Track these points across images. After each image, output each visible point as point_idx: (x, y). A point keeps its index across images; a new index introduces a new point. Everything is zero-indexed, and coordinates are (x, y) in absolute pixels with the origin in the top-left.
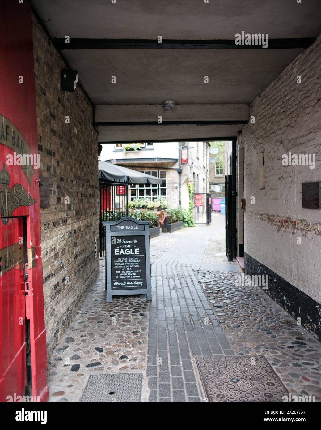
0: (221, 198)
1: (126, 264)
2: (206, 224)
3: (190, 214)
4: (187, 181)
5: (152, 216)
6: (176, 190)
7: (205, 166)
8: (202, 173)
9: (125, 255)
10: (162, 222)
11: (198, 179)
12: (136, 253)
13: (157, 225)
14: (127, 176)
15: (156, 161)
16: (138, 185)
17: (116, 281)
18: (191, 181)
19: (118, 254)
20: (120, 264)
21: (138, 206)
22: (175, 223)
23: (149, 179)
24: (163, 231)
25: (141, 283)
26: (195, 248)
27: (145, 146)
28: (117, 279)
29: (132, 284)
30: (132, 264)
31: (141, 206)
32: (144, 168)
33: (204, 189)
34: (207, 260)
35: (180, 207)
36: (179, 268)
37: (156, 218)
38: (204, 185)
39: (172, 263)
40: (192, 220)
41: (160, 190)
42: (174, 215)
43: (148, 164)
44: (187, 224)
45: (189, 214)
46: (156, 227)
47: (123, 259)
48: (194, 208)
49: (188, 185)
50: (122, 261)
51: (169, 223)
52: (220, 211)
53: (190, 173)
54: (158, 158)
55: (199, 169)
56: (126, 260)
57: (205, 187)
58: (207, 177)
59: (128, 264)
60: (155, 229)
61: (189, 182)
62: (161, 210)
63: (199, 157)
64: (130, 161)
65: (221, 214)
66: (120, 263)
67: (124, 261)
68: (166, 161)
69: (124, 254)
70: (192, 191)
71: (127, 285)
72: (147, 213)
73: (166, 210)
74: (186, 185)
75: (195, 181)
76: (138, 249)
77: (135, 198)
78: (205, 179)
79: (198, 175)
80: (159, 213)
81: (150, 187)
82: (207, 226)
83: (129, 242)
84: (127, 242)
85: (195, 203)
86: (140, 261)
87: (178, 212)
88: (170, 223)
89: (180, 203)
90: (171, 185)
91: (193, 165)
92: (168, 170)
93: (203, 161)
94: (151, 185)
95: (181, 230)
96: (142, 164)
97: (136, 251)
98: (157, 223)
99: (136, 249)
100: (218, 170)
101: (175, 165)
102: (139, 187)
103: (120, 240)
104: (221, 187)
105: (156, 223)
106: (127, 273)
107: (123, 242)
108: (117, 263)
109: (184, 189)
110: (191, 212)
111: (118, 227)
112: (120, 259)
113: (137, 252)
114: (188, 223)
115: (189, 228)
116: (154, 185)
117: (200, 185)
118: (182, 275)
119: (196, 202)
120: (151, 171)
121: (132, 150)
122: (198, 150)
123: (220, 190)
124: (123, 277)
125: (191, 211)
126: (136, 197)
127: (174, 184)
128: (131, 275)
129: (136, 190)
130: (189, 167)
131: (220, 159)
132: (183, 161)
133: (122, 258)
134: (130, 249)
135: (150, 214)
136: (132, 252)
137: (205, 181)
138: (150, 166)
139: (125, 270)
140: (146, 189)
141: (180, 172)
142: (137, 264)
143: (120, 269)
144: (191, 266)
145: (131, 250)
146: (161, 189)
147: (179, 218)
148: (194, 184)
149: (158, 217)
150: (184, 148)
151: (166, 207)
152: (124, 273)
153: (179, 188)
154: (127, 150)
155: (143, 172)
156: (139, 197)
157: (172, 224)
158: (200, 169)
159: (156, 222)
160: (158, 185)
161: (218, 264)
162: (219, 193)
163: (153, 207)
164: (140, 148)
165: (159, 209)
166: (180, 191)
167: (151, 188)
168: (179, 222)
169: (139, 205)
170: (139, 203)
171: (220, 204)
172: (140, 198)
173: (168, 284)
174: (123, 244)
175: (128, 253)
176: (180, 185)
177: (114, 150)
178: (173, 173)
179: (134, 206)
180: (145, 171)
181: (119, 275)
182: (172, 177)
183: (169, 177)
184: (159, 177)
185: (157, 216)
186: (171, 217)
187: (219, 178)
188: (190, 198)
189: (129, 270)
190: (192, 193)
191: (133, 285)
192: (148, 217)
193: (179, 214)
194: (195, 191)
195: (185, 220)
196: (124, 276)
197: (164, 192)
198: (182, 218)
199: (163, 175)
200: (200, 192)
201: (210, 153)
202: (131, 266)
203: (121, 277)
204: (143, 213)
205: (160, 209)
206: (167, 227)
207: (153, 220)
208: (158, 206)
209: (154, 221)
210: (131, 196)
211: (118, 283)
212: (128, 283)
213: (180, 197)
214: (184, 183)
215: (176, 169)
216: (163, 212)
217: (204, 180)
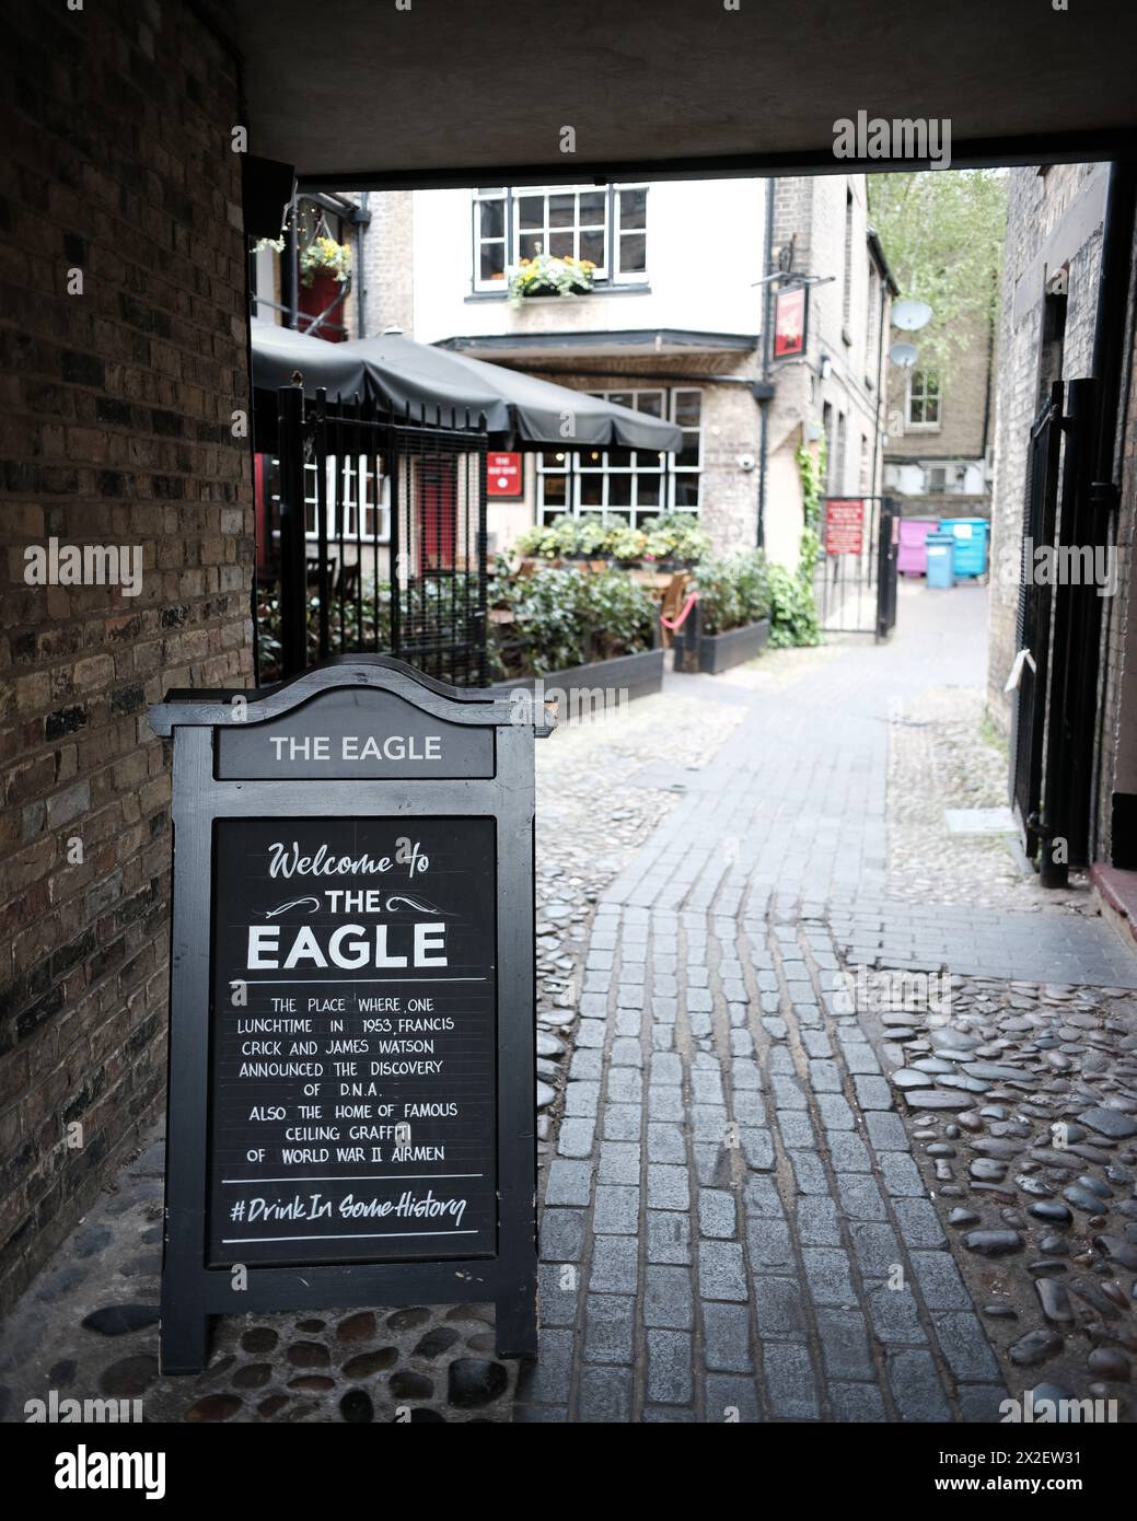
0: (932, 518)
1: (336, 1048)
2: (872, 636)
3: (805, 589)
4: (796, 440)
5: (630, 601)
6: (743, 478)
7: (874, 381)
8: (859, 407)
9: (333, 970)
10: (675, 625)
11: (842, 433)
12: (421, 961)
13: (649, 642)
14: (506, 403)
15: (658, 346)
16: (577, 456)
17: (248, 1193)
18: (813, 441)
19: (274, 964)
20: (285, 1048)
21: (573, 550)
22: (736, 631)
23: (619, 424)
24: (679, 667)
25: (457, 1207)
26: (834, 767)
27: (611, 276)
28: (256, 1170)
29: (382, 1210)
30: (383, 1047)
31: (587, 550)
32: (604, 379)
33: (862, 481)
34: (914, 862)
35: (762, 558)
36: (755, 931)
37: (645, 610)
38: (864, 463)
39: (715, 884)
40: (809, 616)
41: (672, 480)
42: (734, 592)
43: (622, 358)
44: (788, 634)
45: (797, 587)
46: (646, 653)
47: (313, 1003)
48: (822, 564)
49: (798, 455)
50: (303, 1025)
51: (706, 632)
52: (923, 575)
53: (812, 402)
54: (666, 331)
55: (847, 391)
56: (337, 1016)
57: (868, 469)
58: (877, 430)
59: (349, 1046)
60: (640, 659)
61: (806, 442)
62: (675, 568)
63: (853, 336)
64: (541, 344)
65: (928, 587)
66: (287, 1039)
67: (321, 1021)
68: (704, 348)
69: (321, 963)
70: (816, 487)
71: (336, 1223)
72: (608, 582)
73: (697, 570)
74: (792, 458)
75: (828, 444)
76: (440, 927)
77: (563, 513)
78: (870, 435)
79: (841, 416)
80: (664, 581)
81: (627, 464)
82: (877, 643)
83: (366, 865)
84: (346, 864)
85: (825, 540)
86: (448, 1024)
87: (752, 580)
88: (714, 632)
89: (761, 540)
90: (723, 458)
91: (827, 366)
92: (713, 387)
93: (866, 358)
94: (634, 456)
95: (761, 662)
96: (594, 358)
97: (421, 945)
98: (652, 633)
99: (421, 929)
100: (921, 404)
101: (744, 363)
102: (583, 464)
103: (288, 849)
104: (929, 473)
105: (645, 633)
106: (344, 1125)
107: (320, 863)
108: (260, 1036)
109: (782, 473)
110: (810, 581)
111: (279, 740)
112: (289, 1005)
113: (429, 953)
114: (793, 630)
115: (798, 651)
116: (648, 457)
117: (848, 461)
118: (778, 1013)
119: (831, 537)
120: (635, 392)
121: (548, 291)
122: (846, 306)
123: (923, 488)
124: (305, 1155)
125: (809, 574)
126: (565, 508)
127: (737, 452)
128: (375, 1142)
129: (568, 480)
130: (807, 374)
131: (939, 350)
132: (780, 345)
133: (301, 995)
134: (369, 922)
135: (619, 591)
136: (391, 952)
137: (870, 443)
138: (628, 369)
139: (329, 1099)
140: (612, 476)
141: (764, 399)
142: (428, 1047)
143: (286, 1093)
144: (824, 922)
145: (382, 931)
146: (679, 476)
147: (755, 607)
148: (826, 457)
149: (657, 602)
150: (787, 282)
151: (695, 554)
152: (312, 1123)
153: (757, 472)
154: (527, 293)
155: (600, 396)
156: (578, 507)
157: (721, 635)
158: (852, 390)
159: (645, 626)
160: (662, 456)
161: (984, 901)
162: (917, 498)
163: (640, 556)
164: (586, 285)
165: (665, 563)
166: (761, 485)
167: (633, 469)
168: (752, 625)
169: (581, 545)
170: (580, 537)
171: (928, 544)
172: (583, 513)
173: (680, 1116)
174: (317, 885)
175: (356, 955)
176: (763, 457)
177: (469, 293)
178: (734, 403)
179: (556, 550)
180: (606, 393)
181: (272, 1137)
182: (730, 419)
183: (713, 422)
184: (668, 419)
185: (650, 600)
186: (719, 604)
187: (920, 436)
188: (806, 516)
189: (358, 1101)
190: (815, 495)
191: (392, 1222)
192: (608, 604)
193: (755, 591)
194: (826, 487)
195: (780, 616)
196: (316, 1145)
197: (688, 492)
198: (767, 608)
199: (689, 412)
200: (847, 493)
201: (892, 326)
202: (381, 1069)
203: (288, 1156)
204: (582, 583)
205: (671, 563)
206: (697, 651)
207: (630, 618)
208: (663, 552)
209: (636, 624)
210: (547, 502)
211: (260, 1208)
212: (351, 1208)
213: (760, 514)
214: (782, 447)
215: (748, 386)
216: (683, 576)
217: (864, 439)
